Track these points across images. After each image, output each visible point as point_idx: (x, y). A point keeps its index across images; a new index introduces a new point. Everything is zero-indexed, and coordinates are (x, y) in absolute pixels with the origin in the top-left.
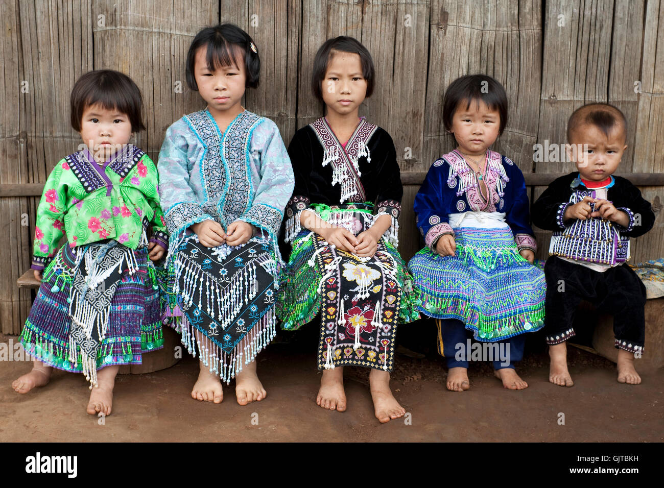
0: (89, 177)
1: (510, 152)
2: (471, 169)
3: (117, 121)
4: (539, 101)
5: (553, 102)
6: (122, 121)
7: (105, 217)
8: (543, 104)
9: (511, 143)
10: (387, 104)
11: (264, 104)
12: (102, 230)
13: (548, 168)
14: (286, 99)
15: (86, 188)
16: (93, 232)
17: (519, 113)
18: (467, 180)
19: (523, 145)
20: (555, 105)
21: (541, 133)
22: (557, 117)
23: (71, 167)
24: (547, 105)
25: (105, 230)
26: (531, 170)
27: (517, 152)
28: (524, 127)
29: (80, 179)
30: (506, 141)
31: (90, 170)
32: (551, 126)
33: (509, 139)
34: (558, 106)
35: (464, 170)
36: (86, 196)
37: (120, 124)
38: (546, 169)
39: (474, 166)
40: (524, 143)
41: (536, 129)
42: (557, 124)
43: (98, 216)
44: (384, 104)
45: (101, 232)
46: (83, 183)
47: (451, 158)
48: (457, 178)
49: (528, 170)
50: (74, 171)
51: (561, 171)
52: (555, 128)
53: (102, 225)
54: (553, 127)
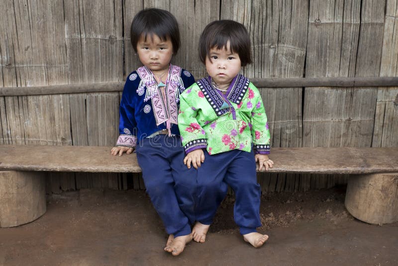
0: (219, 105)
1: (286, 62)
2: (156, 82)
3: (231, 58)
4: (307, 25)
5: (317, 24)
6: (234, 58)
7: (234, 134)
8: (310, 26)
9: (286, 55)
10: (191, 28)
11: (98, 30)
12: (231, 144)
13: (315, 74)
14: (115, 26)
15: (217, 113)
16: (226, 145)
17: (292, 33)
18: (152, 91)
19: (296, 57)
20: (320, 27)
21: (309, 47)
22: (321, 36)
23: (205, 96)
24: (313, 26)
25: (234, 144)
26: (302, 76)
27: (291, 62)
28: (296, 43)
29: (212, 106)
30: (283, 54)
31: (219, 99)
32: (316, 42)
33: (285, 52)
34: (322, 27)
35: (151, 82)
36: (217, 119)
37: (233, 60)
38: (313, 75)
39: (158, 80)
40: (296, 55)
41: (305, 45)
42: (322, 41)
43: (229, 134)
44: (189, 28)
45: (230, 145)
46: (214, 109)
47: (143, 73)
48: (145, 88)
49: (300, 76)
50: (207, 99)
51: (325, 76)
52: (320, 44)
53: (232, 140)
54: (318, 43)
